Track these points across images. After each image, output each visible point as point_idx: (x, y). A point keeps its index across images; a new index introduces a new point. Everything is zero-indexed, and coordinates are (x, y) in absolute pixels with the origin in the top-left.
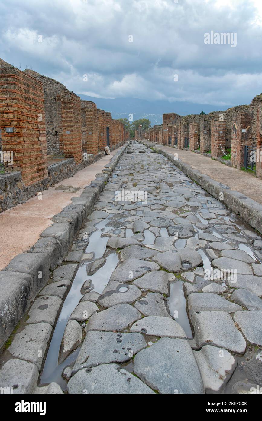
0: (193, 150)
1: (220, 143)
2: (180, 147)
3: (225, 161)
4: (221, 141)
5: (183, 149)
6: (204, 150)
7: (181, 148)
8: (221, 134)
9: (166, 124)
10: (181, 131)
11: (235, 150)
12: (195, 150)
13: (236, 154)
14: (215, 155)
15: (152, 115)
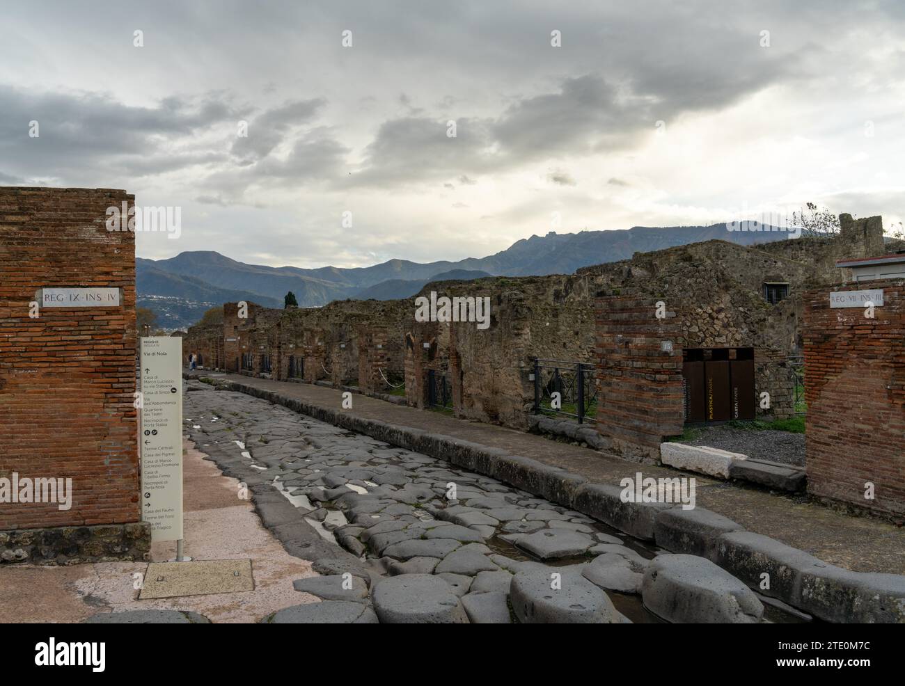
0: (314, 380)
1: (379, 366)
2: (279, 376)
3: (393, 397)
4: (381, 363)
5: (286, 381)
6: (342, 380)
7: (282, 378)
8: (380, 349)
9: (233, 326)
10: (280, 343)
11: (412, 377)
12: (320, 381)
13: (415, 384)
14: (369, 388)
15: (155, 297)
